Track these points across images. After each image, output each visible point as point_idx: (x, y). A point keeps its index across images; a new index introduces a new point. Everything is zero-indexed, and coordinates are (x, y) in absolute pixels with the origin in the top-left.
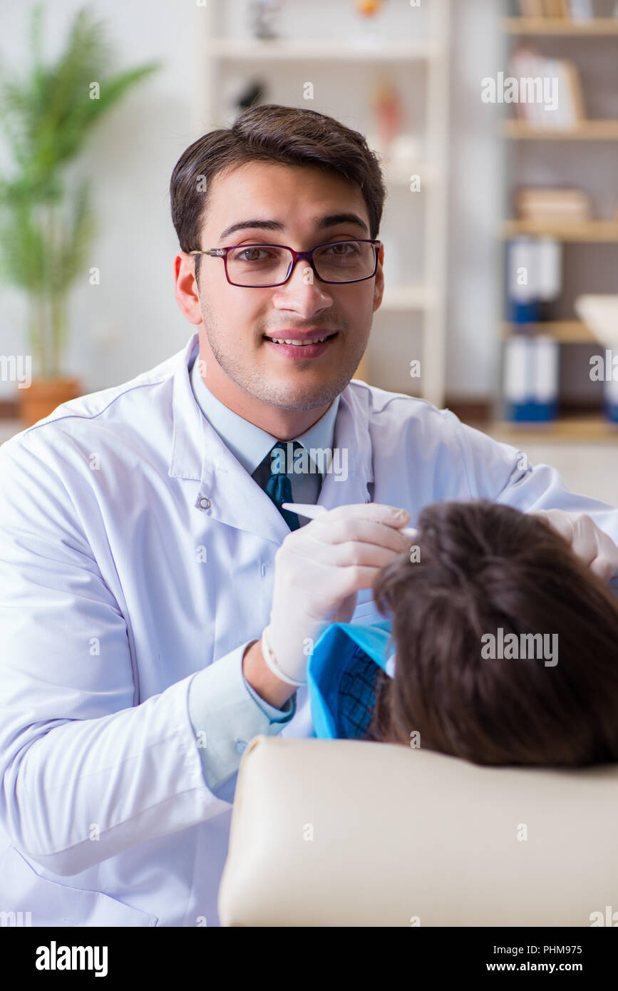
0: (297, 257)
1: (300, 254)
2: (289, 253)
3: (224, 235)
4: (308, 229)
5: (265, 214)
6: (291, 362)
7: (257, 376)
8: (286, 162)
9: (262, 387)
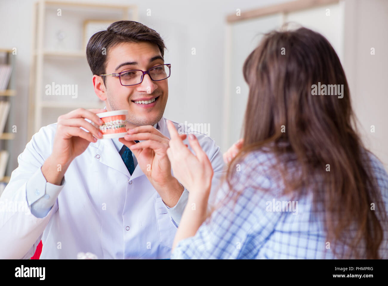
0: (144, 73)
1: (145, 72)
2: (141, 72)
3: (117, 69)
4: (146, 63)
5: (131, 60)
6: (145, 110)
7: (132, 115)
8: (136, 42)
9: (135, 119)
